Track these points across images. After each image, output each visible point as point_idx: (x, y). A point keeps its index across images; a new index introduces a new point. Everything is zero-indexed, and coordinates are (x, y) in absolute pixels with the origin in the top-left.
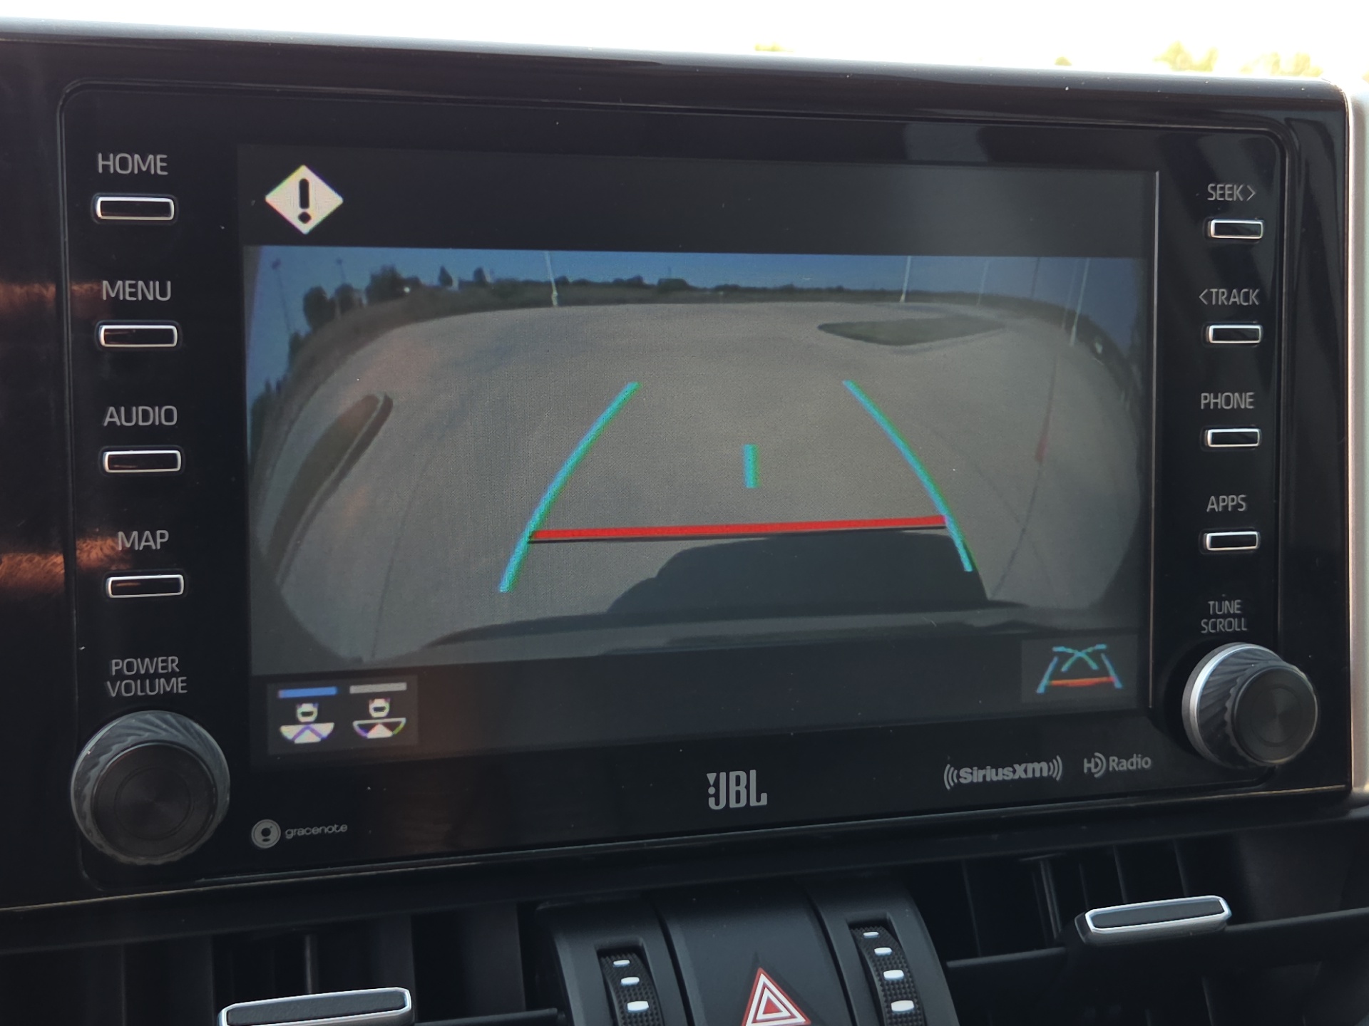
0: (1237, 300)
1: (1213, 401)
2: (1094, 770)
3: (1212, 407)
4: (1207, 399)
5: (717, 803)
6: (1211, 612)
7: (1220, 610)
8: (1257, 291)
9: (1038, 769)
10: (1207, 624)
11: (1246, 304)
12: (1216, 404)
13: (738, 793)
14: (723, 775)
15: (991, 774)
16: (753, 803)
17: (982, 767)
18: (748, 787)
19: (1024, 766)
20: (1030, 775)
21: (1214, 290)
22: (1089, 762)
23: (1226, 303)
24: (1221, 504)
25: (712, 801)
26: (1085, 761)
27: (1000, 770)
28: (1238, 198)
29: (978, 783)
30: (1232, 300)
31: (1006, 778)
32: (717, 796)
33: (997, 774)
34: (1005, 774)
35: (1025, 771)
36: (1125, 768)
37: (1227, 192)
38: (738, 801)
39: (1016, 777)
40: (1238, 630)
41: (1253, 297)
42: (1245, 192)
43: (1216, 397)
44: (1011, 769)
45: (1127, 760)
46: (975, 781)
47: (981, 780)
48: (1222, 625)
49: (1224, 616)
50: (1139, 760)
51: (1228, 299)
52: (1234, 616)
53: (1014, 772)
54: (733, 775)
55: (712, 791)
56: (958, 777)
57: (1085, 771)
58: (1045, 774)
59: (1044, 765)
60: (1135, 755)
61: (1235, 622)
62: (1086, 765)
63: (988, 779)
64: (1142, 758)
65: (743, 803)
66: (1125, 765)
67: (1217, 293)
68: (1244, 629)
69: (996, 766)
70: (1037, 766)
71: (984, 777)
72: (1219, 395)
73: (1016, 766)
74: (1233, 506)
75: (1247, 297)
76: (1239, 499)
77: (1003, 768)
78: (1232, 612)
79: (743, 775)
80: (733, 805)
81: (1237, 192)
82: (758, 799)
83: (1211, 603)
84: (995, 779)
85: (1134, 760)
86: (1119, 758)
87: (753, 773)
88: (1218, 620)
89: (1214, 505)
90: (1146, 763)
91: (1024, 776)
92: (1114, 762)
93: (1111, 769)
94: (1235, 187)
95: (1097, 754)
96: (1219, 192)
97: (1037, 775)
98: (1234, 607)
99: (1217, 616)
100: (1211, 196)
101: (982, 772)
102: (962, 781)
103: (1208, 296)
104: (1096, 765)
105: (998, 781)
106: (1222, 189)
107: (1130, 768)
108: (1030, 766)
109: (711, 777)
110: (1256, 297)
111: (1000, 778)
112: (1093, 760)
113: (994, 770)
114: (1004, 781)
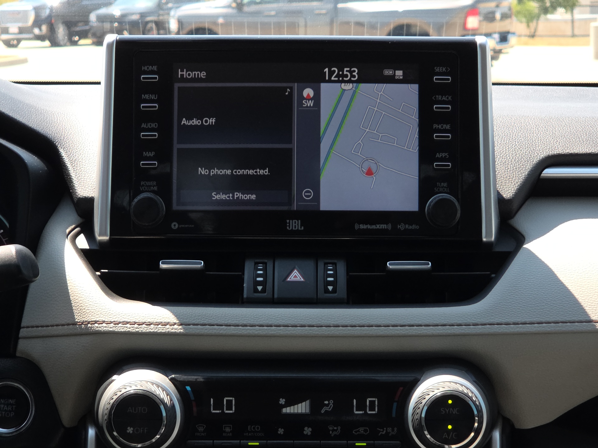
0: (444, 99)
1: (437, 127)
2: (401, 228)
3: (437, 128)
4: (435, 126)
5: (289, 228)
6: (438, 186)
7: (441, 185)
8: (451, 96)
9: (383, 226)
10: (436, 189)
11: (447, 100)
12: (438, 128)
13: (295, 226)
14: (291, 221)
15: (369, 227)
16: (300, 229)
17: (366, 224)
18: (298, 224)
19: (379, 225)
20: (381, 228)
21: (437, 96)
22: (399, 225)
23: (441, 100)
24: (441, 155)
25: (288, 228)
26: (398, 225)
27: (372, 226)
28: (444, 71)
29: (365, 229)
30: (443, 99)
31: (374, 228)
32: (289, 226)
33: (371, 227)
34: (374, 227)
35: (380, 226)
36: (411, 228)
37: (441, 69)
38: (295, 228)
39: (377, 228)
40: (446, 191)
41: (450, 98)
42: (447, 69)
43: (438, 125)
44: (375, 226)
45: (411, 226)
46: (364, 228)
47: (366, 228)
48: (441, 189)
49: (442, 187)
50: (415, 226)
51: (442, 98)
52: (445, 187)
53: (376, 226)
54: (294, 221)
55: (288, 225)
56: (359, 226)
57: (398, 228)
58: (386, 228)
59: (385, 225)
60: (414, 225)
61: (446, 189)
62: (399, 227)
63: (368, 228)
64: (416, 226)
65: (297, 228)
66: (410, 227)
67: (438, 97)
68: (449, 191)
69: (371, 224)
70: (383, 225)
71: (367, 227)
72: (439, 125)
73: (377, 225)
74: (444, 156)
75: (448, 98)
76: (446, 154)
77: (373, 225)
78: (444, 186)
79: (297, 221)
80: (294, 229)
81: (444, 69)
82: (301, 228)
83: (438, 183)
84: (370, 228)
85: (414, 226)
86: (409, 225)
87: (299, 221)
88: (440, 188)
89: (438, 155)
90: (417, 227)
91: (379, 228)
92: (407, 226)
93: (406, 228)
94: (443, 68)
95: (402, 224)
96: (438, 69)
97: (383, 228)
98: (445, 185)
99: (439, 187)
100: (436, 70)
101: (366, 226)
102: (360, 228)
103: (435, 98)
104: (402, 227)
105: (371, 229)
106: (439, 68)
107: (412, 228)
108: (381, 225)
109: (288, 221)
110: (451, 98)
111: (372, 228)
112: (401, 225)
113: (370, 226)
114: (373, 229)
